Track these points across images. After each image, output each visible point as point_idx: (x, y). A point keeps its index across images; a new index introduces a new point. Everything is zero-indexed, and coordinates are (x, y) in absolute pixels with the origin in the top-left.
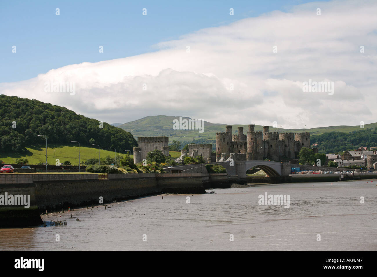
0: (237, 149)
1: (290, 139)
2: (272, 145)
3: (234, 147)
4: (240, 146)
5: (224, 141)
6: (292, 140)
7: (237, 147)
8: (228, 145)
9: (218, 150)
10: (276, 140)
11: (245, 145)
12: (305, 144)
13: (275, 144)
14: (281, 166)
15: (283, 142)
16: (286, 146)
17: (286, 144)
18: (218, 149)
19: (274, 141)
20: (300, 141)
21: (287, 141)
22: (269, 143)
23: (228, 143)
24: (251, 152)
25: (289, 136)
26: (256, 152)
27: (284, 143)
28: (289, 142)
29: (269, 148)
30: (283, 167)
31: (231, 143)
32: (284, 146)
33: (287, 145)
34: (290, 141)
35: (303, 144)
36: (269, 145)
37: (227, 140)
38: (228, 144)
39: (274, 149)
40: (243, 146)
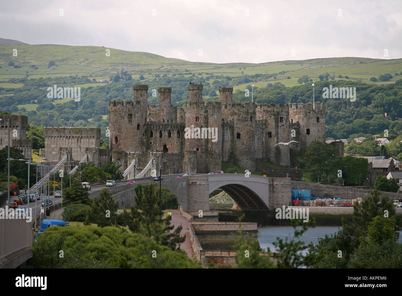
0: (161, 141)
1: (281, 118)
2: (241, 133)
3: (152, 136)
4: (167, 134)
5: (130, 121)
6: (284, 121)
7: (161, 136)
8: (139, 131)
9: (114, 143)
10: (251, 120)
11: (178, 132)
12: (313, 130)
13: (248, 132)
14: (270, 185)
15: (264, 126)
16: (270, 134)
17: (270, 131)
18: (114, 139)
19: (246, 123)
20: (301, 123)
21: (274, 123)
22: (233, 127)
23: (138, 125)
24: (195, 149)
25: (278, 113)
26: (207, 149)
27: (266, 127)
28: (277, 126)
29: (233, 141)
30: (273, 187)
31: (145, 127)
32: (264, 135)
33: (273, 133)
34: (280, 124)
35: (308, 132)
36: (233, 134)
37: (136, 118)
38: (138, 128)
39: (245, 142)
40: (174, 135)
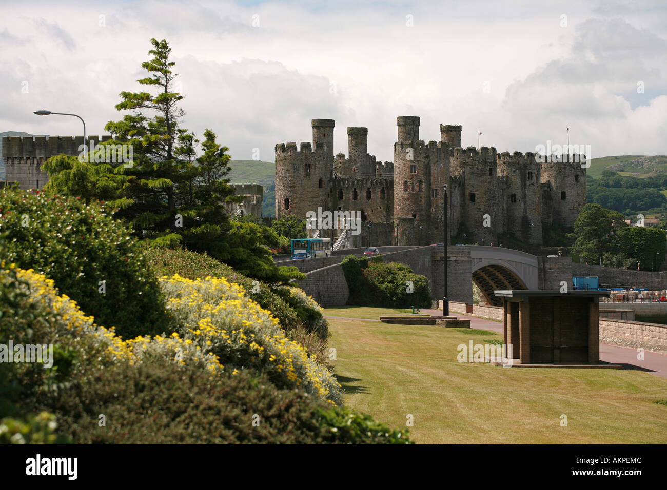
0: (355, 204)
1: (530, 173)
2: (476, 193)
3: (341, 197)
4: (365, 194)
5: (308, 175)
6: (534, 178)
7: (355, 197)
8: (321, 190)
9: (283, 208)
10: (491, 174)
11: (383, 191)
12: (570, 193)
13: (486, 191)
14: (538, 268)
15: (505, 186)
16: (513, 198)
17: (514, 192)
18: (283, 203)
19: (483, 178)
20: (553, 184)
21: (519, 181)
22: (464, 185)
23: (320, 181)
24: (411, 216)
25: (525, 165)
26: (429, 216)
27: (509, 187)
28: (524, 186)
29: (463, 205)
30: (545, 271)
31: (331, 184)
32: (506, 198)
33: (519, 196)
34: (528, 183)
35: (564, 195)
36: (463, 195)
37: (317, 170)
38: (320, 186)
39: (482, 207)
40: (377, 195)
